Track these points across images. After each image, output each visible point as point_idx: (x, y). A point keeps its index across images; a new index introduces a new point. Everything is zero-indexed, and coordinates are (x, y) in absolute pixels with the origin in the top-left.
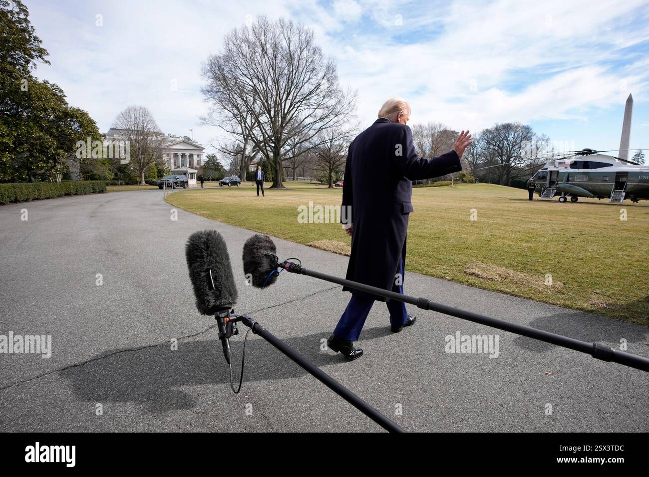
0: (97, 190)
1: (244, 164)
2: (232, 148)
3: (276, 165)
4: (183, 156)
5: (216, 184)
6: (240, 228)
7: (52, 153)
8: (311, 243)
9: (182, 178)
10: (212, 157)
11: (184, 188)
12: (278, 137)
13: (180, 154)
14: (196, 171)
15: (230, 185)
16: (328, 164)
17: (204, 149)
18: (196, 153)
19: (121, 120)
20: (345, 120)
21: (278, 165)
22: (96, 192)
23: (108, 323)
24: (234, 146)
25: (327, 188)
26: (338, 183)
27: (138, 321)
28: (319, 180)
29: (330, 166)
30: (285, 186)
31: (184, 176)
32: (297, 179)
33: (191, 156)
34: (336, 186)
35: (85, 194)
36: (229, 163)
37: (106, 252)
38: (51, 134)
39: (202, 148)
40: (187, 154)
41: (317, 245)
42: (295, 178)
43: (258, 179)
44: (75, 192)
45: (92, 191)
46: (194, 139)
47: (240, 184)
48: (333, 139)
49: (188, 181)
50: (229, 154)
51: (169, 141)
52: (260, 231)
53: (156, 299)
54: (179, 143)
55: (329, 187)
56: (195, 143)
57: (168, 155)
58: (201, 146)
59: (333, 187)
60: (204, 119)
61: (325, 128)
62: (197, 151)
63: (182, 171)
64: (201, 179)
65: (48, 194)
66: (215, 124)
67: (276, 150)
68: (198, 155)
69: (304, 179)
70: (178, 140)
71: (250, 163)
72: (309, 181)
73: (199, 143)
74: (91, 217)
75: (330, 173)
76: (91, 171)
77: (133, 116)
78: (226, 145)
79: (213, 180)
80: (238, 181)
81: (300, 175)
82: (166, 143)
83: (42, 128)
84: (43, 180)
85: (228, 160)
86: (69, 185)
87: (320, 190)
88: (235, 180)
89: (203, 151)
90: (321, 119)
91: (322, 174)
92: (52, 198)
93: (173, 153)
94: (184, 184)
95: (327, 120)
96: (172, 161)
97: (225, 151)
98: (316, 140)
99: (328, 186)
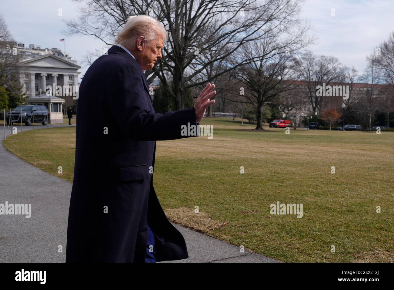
3: (176, 94)
4: (49, 77)
9: (41, 110)
11: (44, 124)
12: (180, 53)
13: (44, 74)
14: (62, 101)
16: (256, 95)
17: (80, 67)
18: (67, 74)
20: (282, 27)
21: (179, 95)
25: (253, 130)
26: (275, 122)
28: (245, 117)
29: (259, 97)
31: (43, 107)
32: (214, 115)
33: (61, 77)
34: (270, 127)
39: (77, 66)
40: (55, 74)
42: (211, 113)
46: (67, 53)
48: (264, 56)
49: (49, 115)
51: (29, 55)
54: (44, 58)
55: (257, 128)
56: (66, 59)
57: (28, 75)
58: (75, 63)
59: (262, 129)
60: (75, 26)
61: (251, 40)
62: (70, 71)
63: (43, 100)
64: (70, 113)
66: (90, 32)
67: (178, 72)
68: (71, 77)
69: (225, 115)
70: (43, 53)
72: (231, 119)
73: (72, 59)
75: (259, 107)
81: (219, 108)
82: (25, 58)
87: (242, 132)
89: (79, 71)
90: (246, 26)
91: (250, 108)
93: (34, 73)
94: (43, 119)
95: (254, 28)
96: (33, 85)
98: (239, 57)
99: (254, 127)
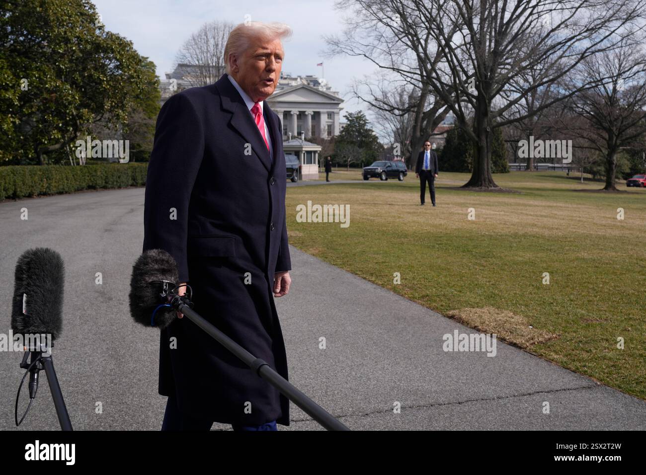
0: (140, 182)
1: (418, 134)
2: (398, 99)
3: (478, 136)
4: (302, 115)
5: (358, 174)
6: (339, 270)
7: (72, 115)
8: (455, 312)
9: (290, 162)
10: (357, 118)
11: (293, 180)
12: (486, 76)
13: (295, 111)
14: (318, 148)
15: (384, 177)
16: (606, 135)
17: (343, 101)
18: (325, 110)
19: (191, 51)
21: (484, 138)
22: (137, 183)
23: (42, 406)
24: (401, 96)
25: (599, 191)
26: (636, 178)
27: (83, 410)
29: (611, 139)
30: (496, 183)
31: (293, 157)
32: (536, 167)
33: (316, 116)
34: (629, 185)
35: (120, 187)
36: (390, 130)
37: (97, 295)
38: (73, 83)
39: (338, 99)
40: (309, 111)
41: (463, 316)
42: (532, 165)
43: (424, 168)
44: (104, 184)
45: (130, 182)
47: (405, 175)
48: (619, 74)
49: (300, 168)
50: (389, 111)
52: (373, 279)
53: (127, 380)
54: (295, 90)
55: (606, 188)
56: (325, 90)
58: (336, 96)
59: (615, 189)
60: (337, 44)
61: (599, 51)
62: (329, 106)
63: (293, 147)
64: (328, 165)
65: (61, 187)
66: (358, 52)
67: (482, 104)
68: (330, 115)
69: (554, 168)
70: (294, 83)
71: (433, 130)
72: (564, 173)
73: (332, 90)
74: (106, 230)
75: (610, 155)
76: (139, 145)
77: (212, 42)
78: (385, 94)
79: (354, 166)
80: (401, 169)
83: (59, 73)
84: (57, 162)
85: (387, 125)
86: (96, 171)
87: (582, 194)
88: (395, 168)
89: (341, 106)
90: (591, 30)
91: (595, 157)
92: (66, 193)
93: (283, 110)
94: (293, 174)
97: (383, 106)
98: (578, 78)
99: (602, 186)
